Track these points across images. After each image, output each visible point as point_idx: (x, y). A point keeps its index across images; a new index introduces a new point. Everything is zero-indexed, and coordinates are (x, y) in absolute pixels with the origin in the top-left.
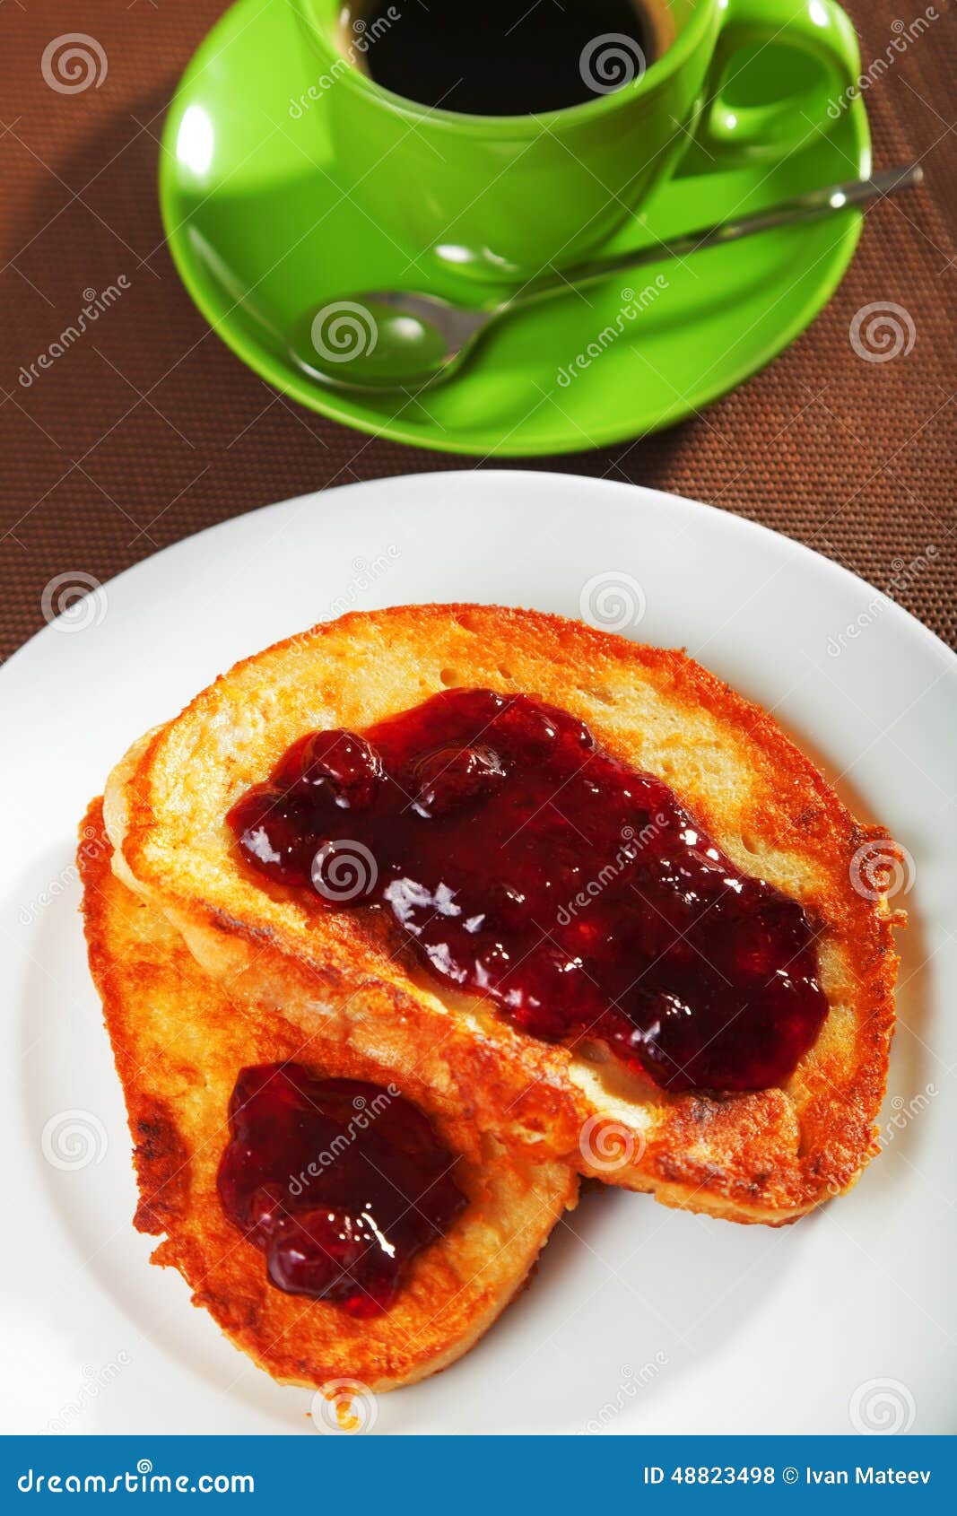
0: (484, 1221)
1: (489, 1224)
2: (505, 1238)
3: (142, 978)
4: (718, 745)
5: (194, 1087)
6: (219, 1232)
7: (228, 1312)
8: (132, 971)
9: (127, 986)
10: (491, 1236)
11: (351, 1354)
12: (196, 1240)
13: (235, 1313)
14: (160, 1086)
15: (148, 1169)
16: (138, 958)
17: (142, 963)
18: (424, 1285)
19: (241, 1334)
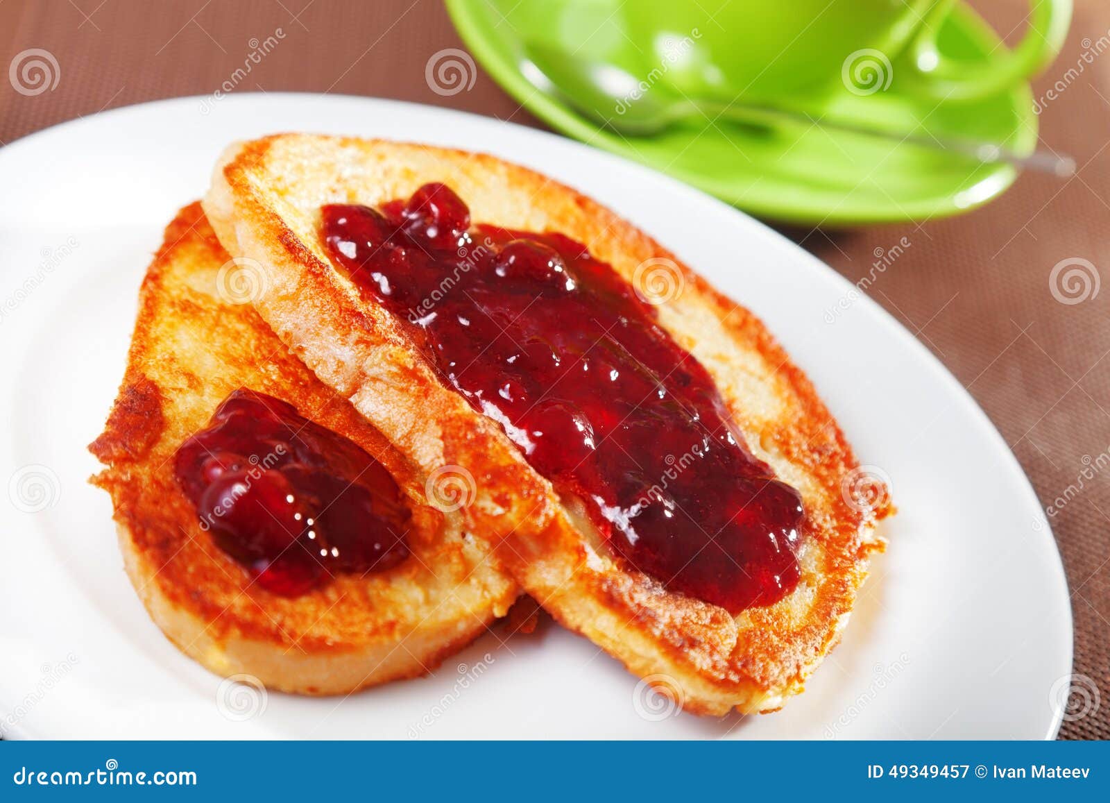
0: (415, 578)
1: (419, 583)
2: (428, 601)
3: (184, 309)
4: (761, 379)
5: (193, 391)
6: (165, 484)
7: (144, 533)
8: (176, 301)
9: (165, 311)
10: (417, 593)
11: (246, 608)
12: (141, 480)
13: (150, 535)
14: (162, 377)
15: (123, 417)
16: (186, 296)
17: (188, 301)
18: (339, 593)
19: (148, 553)
